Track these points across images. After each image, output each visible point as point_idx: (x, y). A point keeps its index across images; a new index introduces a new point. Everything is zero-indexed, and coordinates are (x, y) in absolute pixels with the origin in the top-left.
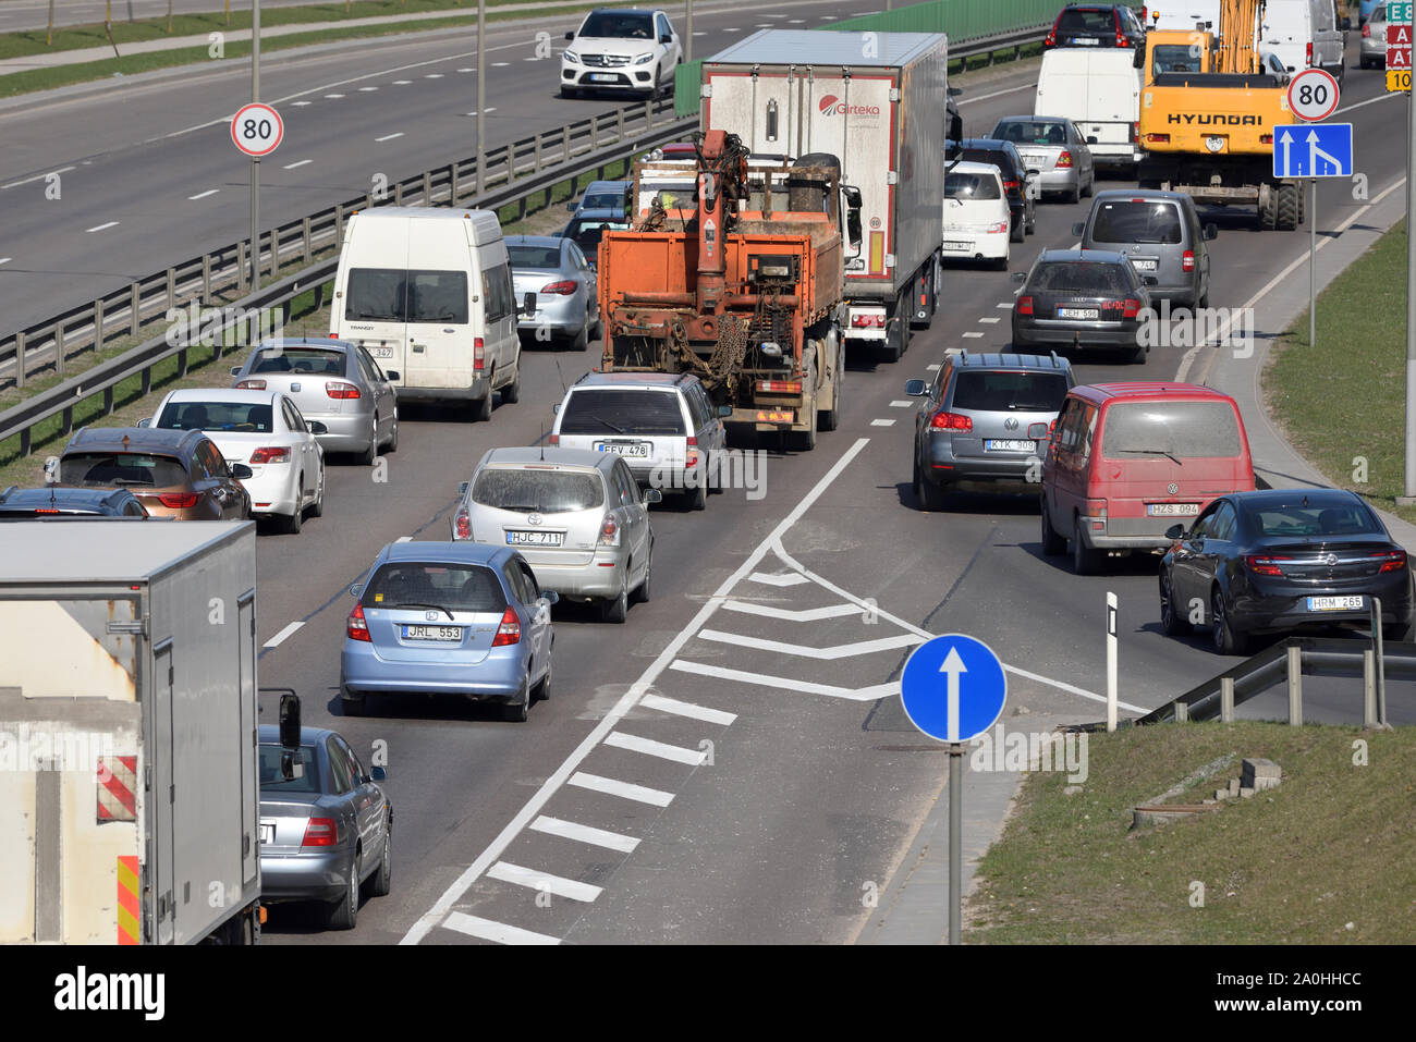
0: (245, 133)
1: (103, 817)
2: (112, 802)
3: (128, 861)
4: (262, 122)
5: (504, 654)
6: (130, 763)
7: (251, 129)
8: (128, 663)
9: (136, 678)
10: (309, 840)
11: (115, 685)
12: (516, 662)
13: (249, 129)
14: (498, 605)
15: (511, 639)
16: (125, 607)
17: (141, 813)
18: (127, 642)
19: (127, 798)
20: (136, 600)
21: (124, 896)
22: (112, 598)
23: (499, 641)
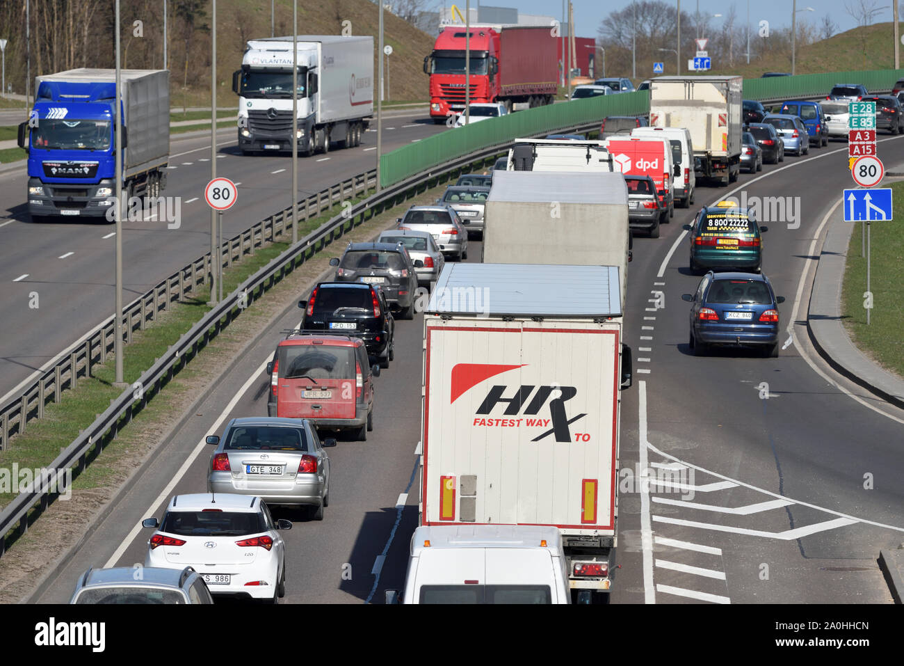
0: (214, 196)
1: (720, 125)
2: (721, 122)
3: (725, 134)
4: (224, 189)
5: (794, 140)
6: (725, 115)
7: (217, 193)
8: (725, 95)
9: (726, 98)
10: (747, 153)
11: (722, 100)
12: (798, 142)
13: (216, 193)
14: (793, 128)
15: (796, 136)
16: (725, 85)
17: (727, 124)
18: (725, 91)
19: (725, 122)
20: (727, 83)
21: (724, 141)
22: (722, 83)
23: (793, 136)
